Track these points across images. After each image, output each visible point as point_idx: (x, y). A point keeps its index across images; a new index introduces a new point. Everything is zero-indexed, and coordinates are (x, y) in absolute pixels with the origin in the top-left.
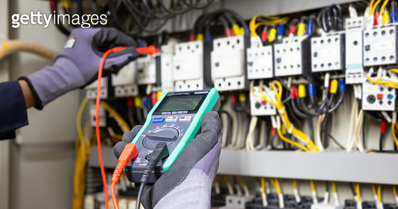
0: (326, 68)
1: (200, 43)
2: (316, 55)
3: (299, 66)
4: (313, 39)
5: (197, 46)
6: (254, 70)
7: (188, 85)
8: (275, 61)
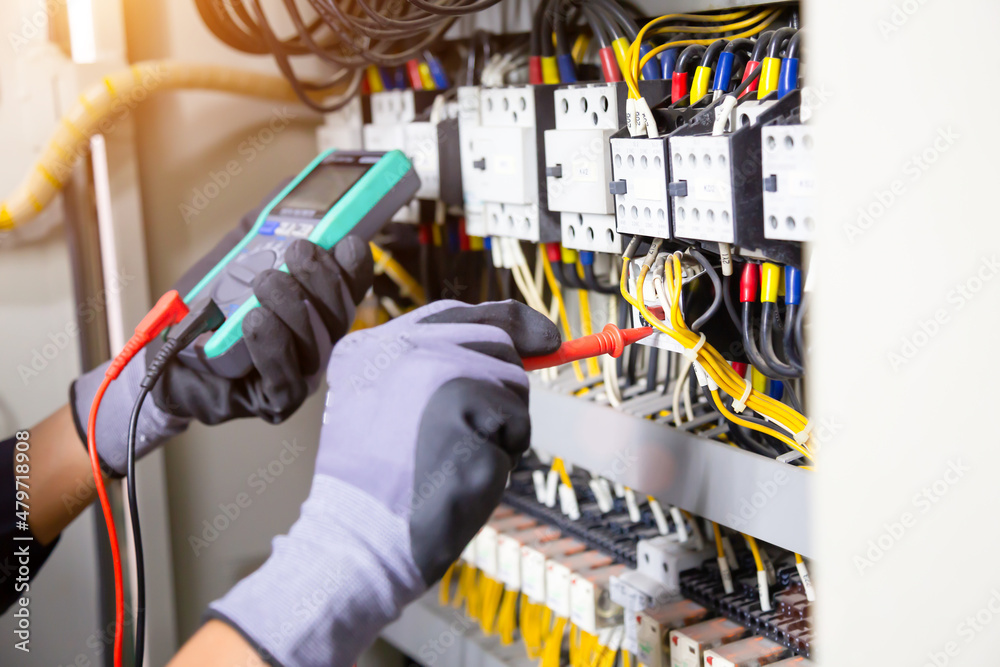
1: (528, 94)
3: (726, 214)
5: (523, 100)
6: (628, 209)
7: (510, 218)
8: (671, 191)
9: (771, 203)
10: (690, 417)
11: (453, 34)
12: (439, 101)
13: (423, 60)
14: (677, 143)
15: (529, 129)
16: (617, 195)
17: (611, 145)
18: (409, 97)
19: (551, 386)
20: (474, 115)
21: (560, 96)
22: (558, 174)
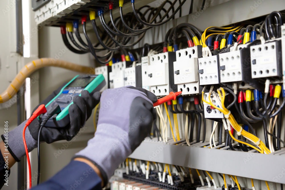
0: (265, 75)
1: (166, 54)
2: (255, 62)
3: (239, 73)
4: (252, 48)
5: (165, 56)
6: (204, 78)
7: (160, 90)
8: (220, 68)
9: (254, 68)
10: (215, 146)
12: (134, 63)
13: (127, 54)
14: (221, 55)
15: (167, 63)
16: (200, 74)
17: (198, 60)
18: (124, 63)
19: (167, 143)
20: (147, 64)
21: (177, 52)
22: (178, 73)
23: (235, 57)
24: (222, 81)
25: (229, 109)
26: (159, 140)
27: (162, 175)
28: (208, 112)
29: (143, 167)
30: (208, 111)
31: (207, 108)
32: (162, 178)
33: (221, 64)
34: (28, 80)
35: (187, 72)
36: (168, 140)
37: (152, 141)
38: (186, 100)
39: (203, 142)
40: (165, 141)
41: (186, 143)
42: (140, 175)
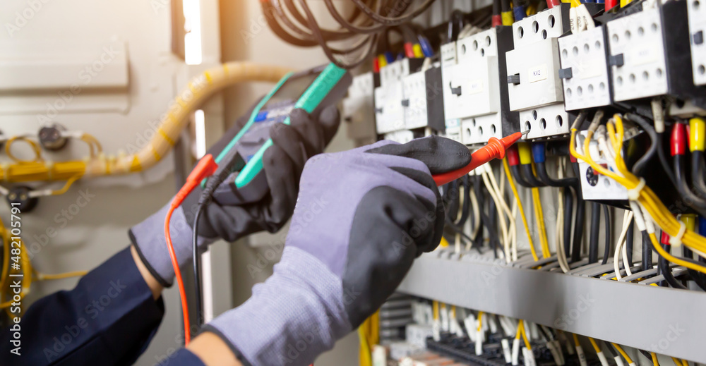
1: (493, 33)
2: (700, 37)
3: (660, 71)
5: (489, 39)
6: (574, 90)
7: (481, 128)
8: (611, 62)
9: (698, 55)
11: (436, 20)
12: (427, 61)
13: (417, 41)
14: (615, 26)
15: (493, 57)
16: (564, 80)
17: (558, 43)
18: (405, 63)
19: (513, 265)
20: (453, 62)
21: (516, 26)
22: (517, 82)
23: (647, 28)
24: (618, 98)
25: (639, 175)
26: (496, 256)
27: (511, 346)
28: (589, 182)
29: (470, 322)
30: (591, 181)
31: (588, 173)
32: (511, 353)
33: (614, 52)
34: (199, 117)
35: (538, 78)
36: (519, 258)
37: (482, 258)
38: (554, 152)
39: (605, 263)
40: (512, 260)
41: (559, 267)
42: (464, 345)
